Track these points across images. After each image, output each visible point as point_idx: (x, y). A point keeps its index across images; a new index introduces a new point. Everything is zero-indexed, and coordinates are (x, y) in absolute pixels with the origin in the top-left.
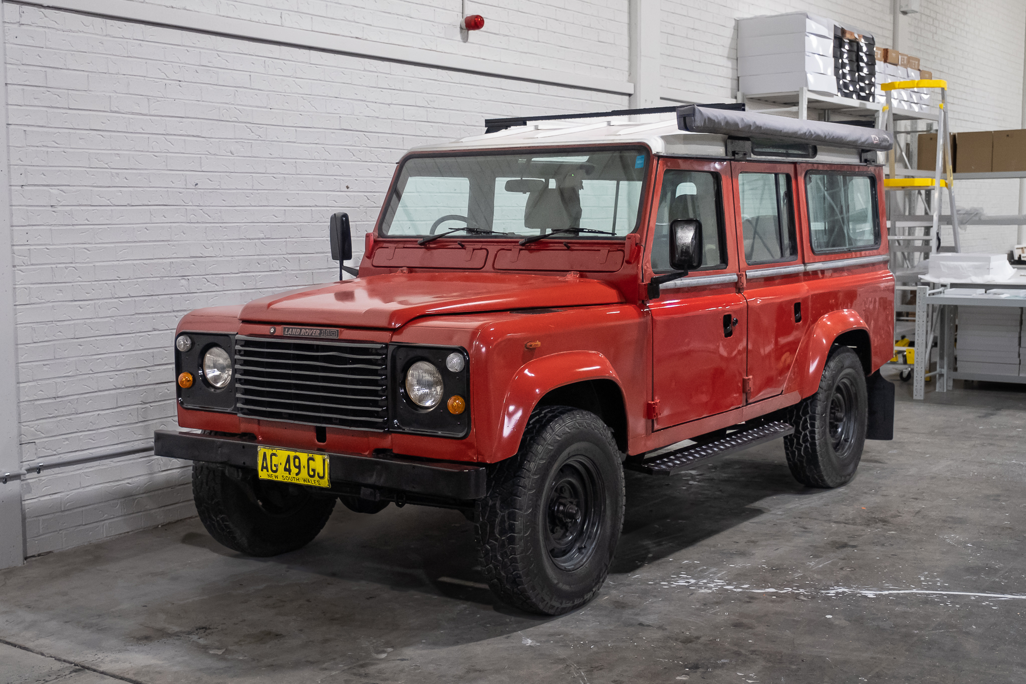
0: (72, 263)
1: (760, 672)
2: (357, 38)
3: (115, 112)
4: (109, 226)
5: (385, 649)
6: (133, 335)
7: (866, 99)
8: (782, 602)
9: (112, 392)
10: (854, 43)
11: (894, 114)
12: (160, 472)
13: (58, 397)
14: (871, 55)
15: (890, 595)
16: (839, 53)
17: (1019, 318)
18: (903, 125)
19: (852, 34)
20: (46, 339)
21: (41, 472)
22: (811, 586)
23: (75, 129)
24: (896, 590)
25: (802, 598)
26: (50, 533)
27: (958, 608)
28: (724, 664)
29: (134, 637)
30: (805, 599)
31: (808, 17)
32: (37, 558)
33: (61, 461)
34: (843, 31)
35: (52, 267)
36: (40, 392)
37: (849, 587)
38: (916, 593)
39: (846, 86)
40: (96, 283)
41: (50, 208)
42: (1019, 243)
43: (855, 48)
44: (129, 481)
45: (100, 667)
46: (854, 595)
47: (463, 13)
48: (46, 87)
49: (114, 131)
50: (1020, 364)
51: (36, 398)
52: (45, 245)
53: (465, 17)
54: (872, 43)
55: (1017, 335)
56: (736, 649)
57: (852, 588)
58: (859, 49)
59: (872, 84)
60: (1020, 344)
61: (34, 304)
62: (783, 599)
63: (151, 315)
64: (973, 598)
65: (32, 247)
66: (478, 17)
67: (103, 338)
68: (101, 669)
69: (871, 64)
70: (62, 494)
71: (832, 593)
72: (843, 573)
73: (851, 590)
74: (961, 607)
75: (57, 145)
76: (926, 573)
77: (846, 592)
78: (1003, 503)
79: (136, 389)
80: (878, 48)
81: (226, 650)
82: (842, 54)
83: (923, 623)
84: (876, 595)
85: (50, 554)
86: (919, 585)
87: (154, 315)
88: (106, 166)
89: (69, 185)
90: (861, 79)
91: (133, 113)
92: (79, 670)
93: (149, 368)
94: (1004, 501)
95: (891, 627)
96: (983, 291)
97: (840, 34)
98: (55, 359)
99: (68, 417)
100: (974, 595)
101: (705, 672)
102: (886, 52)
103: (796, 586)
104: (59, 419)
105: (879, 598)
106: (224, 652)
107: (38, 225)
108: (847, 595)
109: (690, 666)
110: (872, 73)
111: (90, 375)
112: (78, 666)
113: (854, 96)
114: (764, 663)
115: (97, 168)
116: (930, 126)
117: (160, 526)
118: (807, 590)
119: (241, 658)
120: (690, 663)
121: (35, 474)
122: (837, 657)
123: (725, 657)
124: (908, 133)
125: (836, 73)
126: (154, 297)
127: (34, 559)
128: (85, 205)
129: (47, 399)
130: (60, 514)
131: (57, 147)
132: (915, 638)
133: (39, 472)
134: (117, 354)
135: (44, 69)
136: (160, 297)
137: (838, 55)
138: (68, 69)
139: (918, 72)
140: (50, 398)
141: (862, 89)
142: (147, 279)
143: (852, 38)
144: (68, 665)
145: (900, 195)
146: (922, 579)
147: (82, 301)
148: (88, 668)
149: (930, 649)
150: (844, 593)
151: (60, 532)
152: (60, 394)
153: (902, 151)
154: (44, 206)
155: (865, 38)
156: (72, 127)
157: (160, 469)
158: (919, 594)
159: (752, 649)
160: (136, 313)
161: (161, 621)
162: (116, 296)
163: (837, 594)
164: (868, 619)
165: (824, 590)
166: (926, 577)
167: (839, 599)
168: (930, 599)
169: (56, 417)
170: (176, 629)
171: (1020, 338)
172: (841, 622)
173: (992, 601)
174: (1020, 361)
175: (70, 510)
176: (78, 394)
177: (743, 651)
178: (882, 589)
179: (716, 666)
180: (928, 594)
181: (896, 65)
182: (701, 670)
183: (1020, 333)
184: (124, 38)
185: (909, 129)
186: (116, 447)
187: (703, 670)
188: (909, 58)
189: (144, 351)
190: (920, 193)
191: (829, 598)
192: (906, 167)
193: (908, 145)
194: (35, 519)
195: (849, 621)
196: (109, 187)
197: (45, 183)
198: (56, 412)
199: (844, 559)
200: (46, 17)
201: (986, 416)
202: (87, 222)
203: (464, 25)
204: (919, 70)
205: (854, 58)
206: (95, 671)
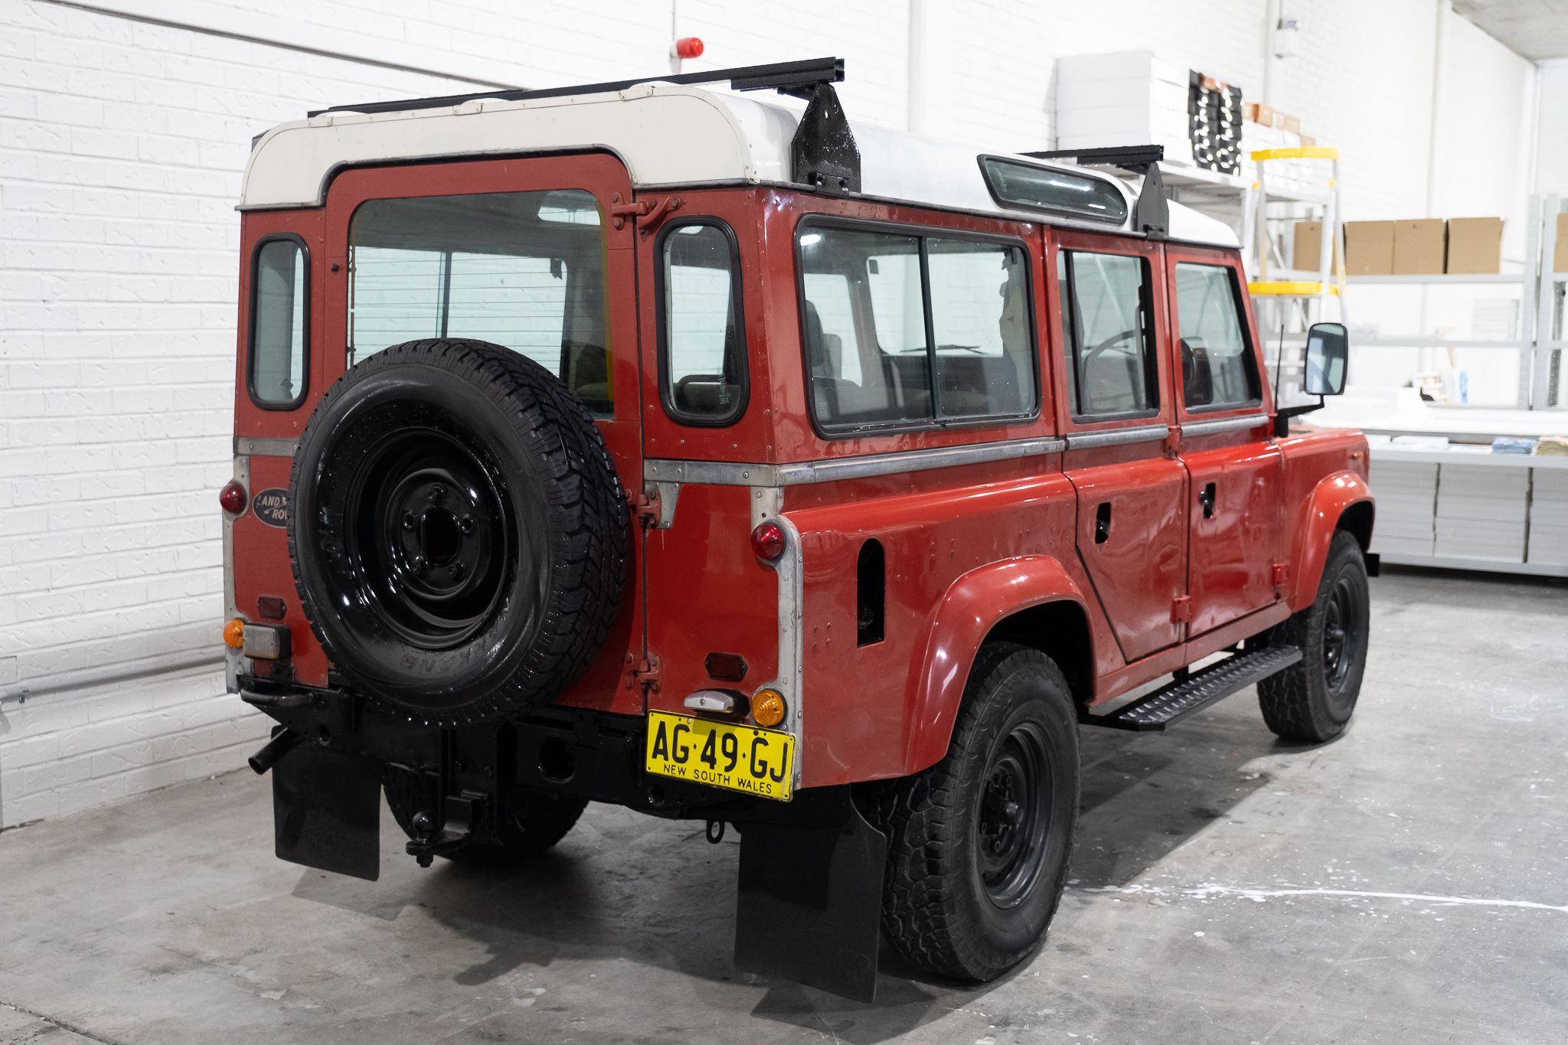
0: (76, 387)
1: (1102, 1031)
2: (518, 64)
3: (146, 161)
4: (136, 333)
5: (533, 990)
6: (173, 495)
7: (1229, 171)
8: (1129, 908)
9: (139, 580)
10: (1214, 94)
11: (1267, 195)
12: (213, 697)
13: (53, 589)
14: (1236, 112)
15: (1285, 897)
16: (1194, 108)
17: (1435, 476)
18: (1277, 209)
19: (1212, 81)
20: (34, 501)
21: (26, 700)
22: (1170, 882)
23: (82, 185)
24: (1294, 888)
25: (1158, 901)
26: (40, 791)
27: (1387, 919)
28: (1047, 1016)
29: (146, 969)
30: (1162, 904)
31: (1154, 56)
32: (20, 830)
33: (57, 683)
34: (1201, 78)
35: (44, 394)
36: (26, 581)
37: (1227, 884)
38: (1323, 895)
39: (1203, 153)
40: (114, 417)
41: (42, 304)
42: (1420, 370)
43: (1216, 102)
44: (166, 711)
45: (85, 1023)
46: (1233, 897)
47: (673, 34)
48: (36, 120)
49: (145, 191)
50: (1435, 539)
51: (18, 589)
52: (33, 359)
53: (677, 40)
54: (1238, 94)
55: (1432, 500)
56: (1064, 989)
57: (1229, 885)
58: (1221, 103)
59: (1236, 152)
60: (1435, 513)
61: (14, 448)
62: (1131, 904)
63: (201, 466)
64: (1406, 903)
65: (12, 363)
66: (694, 40)
67: (125, 499)
68: (85, 1028)
69: (1237, 124)
70: (60, 733)
71: (1201, 894)
72: (1215, 860)
73: (1229, 889)
74: (1391, 918)
75: (52, 209)
76: (1335, 861)
77: (1221, 893)
78: (1432, 748)
79: (177, 575)
80: (1246, 103)
81: (288, 991)
82: (1198, 109)
83: (1338, 945)
84: (1265, 897)
85: (40, 824)
86: (1327, 882)
87: (205, 466)
88: (132, 242)
89: (72, 270)
90: (1224, 144)
91: (174, 164)
92: (51, 1028)
93: (197, 545)
94: (1434, 744)
95: (1292, 953)
96: (1387, 438)
97: (1196, 81)
98: (49, 530)
99: (70, 618)
100: (1407, 898)
101: (1019, 1032)
102: (1256, 107)
103: (1148, 882)
104: (54, 621)
105: (1270, 904)
106: (283, 997)
107: (23, 330)
108: (1223, 898)
109: (996, 1020)
110: (1237, 137)
111: (104, 555)
112: (50, 1020)
113: (1214, 166)
114: (1107, 1016)
115: (116, 245)
116: (1310, 211)
117: (213, 777)
118: (1165, 888)
119: (309, 1007)
120: (996, 1016)
121: (16, 704)
122: (1217, 1004)
123: (1049, 1005)
124: (1281, 220)
125: (1191, 135)
126: (205, 439)
127: (13, 831)
128: (98, 301)
129: (36, 591)
130: (57, 762)
131: (53, 212)
132: (1329, 973)
133: (22, 701)
134: (148, 524)
135: (32, 93)
136: (216, 439)
137: (1193, 110)
138: (71, 94)
139: (1298, 137)
140: (40, 590)
141: (1224, 158)
142: (196, 412)
143: (1212, 88)
144: (34, 1019)
145: (1270, 304)
146: (1330, 870)
147: (91, 443)
148: (65, 1026)
149: (1352, 990)
150: (1218, 894)
151: (56, 790)
152: (56, 584)
153: (1272, 244)
154: (32, 301)
155: (1230, 88)
156: (76, 181)
157: (213, 694)
158: (1329, 896)
159: (1089, 989)
160: (178, 463)
161: (192, 940)
162: (146, 437)
163: (1209, 895)
164: (1258, 938)
165: (1189, 888)
166: (1335, 867)
167: (1212, 905)
168: (1344, 905)
169: (51, 618)
170: (214, 954)
171: (1436, 504)
172: (1217, 943)
173: (1433, 908)
174: (1435, 536)
175: (74, 756)
176: (86, 584)
177: (1076, 995)
178: (1273, 887)
179: (1036, 1022)
180: (1341, 897)
181: (1269, 126)
182: (1013, 1027)
183: (1436, 498)
184: (160, 50)
185: (1282, 215)
186: (145, 661)
187: (1016, 1028)
188: (1287, 118)
189: (189, 520)
190: (1295, 301)
191: (1197, 902)
192: (1278, 266)
193: (1280, 237)
194: (17, 771)
195: (1230, 941)
196: (136, 274)
197: (35, 266)
198: (50, 610)
199: (1215, 837)
200: (35, 13)
201: (1392, 612)
202: (101, 326)
203: (675, 52)
204: (1299, 134)
205: (1214, 115)
206: (75, 1030)
